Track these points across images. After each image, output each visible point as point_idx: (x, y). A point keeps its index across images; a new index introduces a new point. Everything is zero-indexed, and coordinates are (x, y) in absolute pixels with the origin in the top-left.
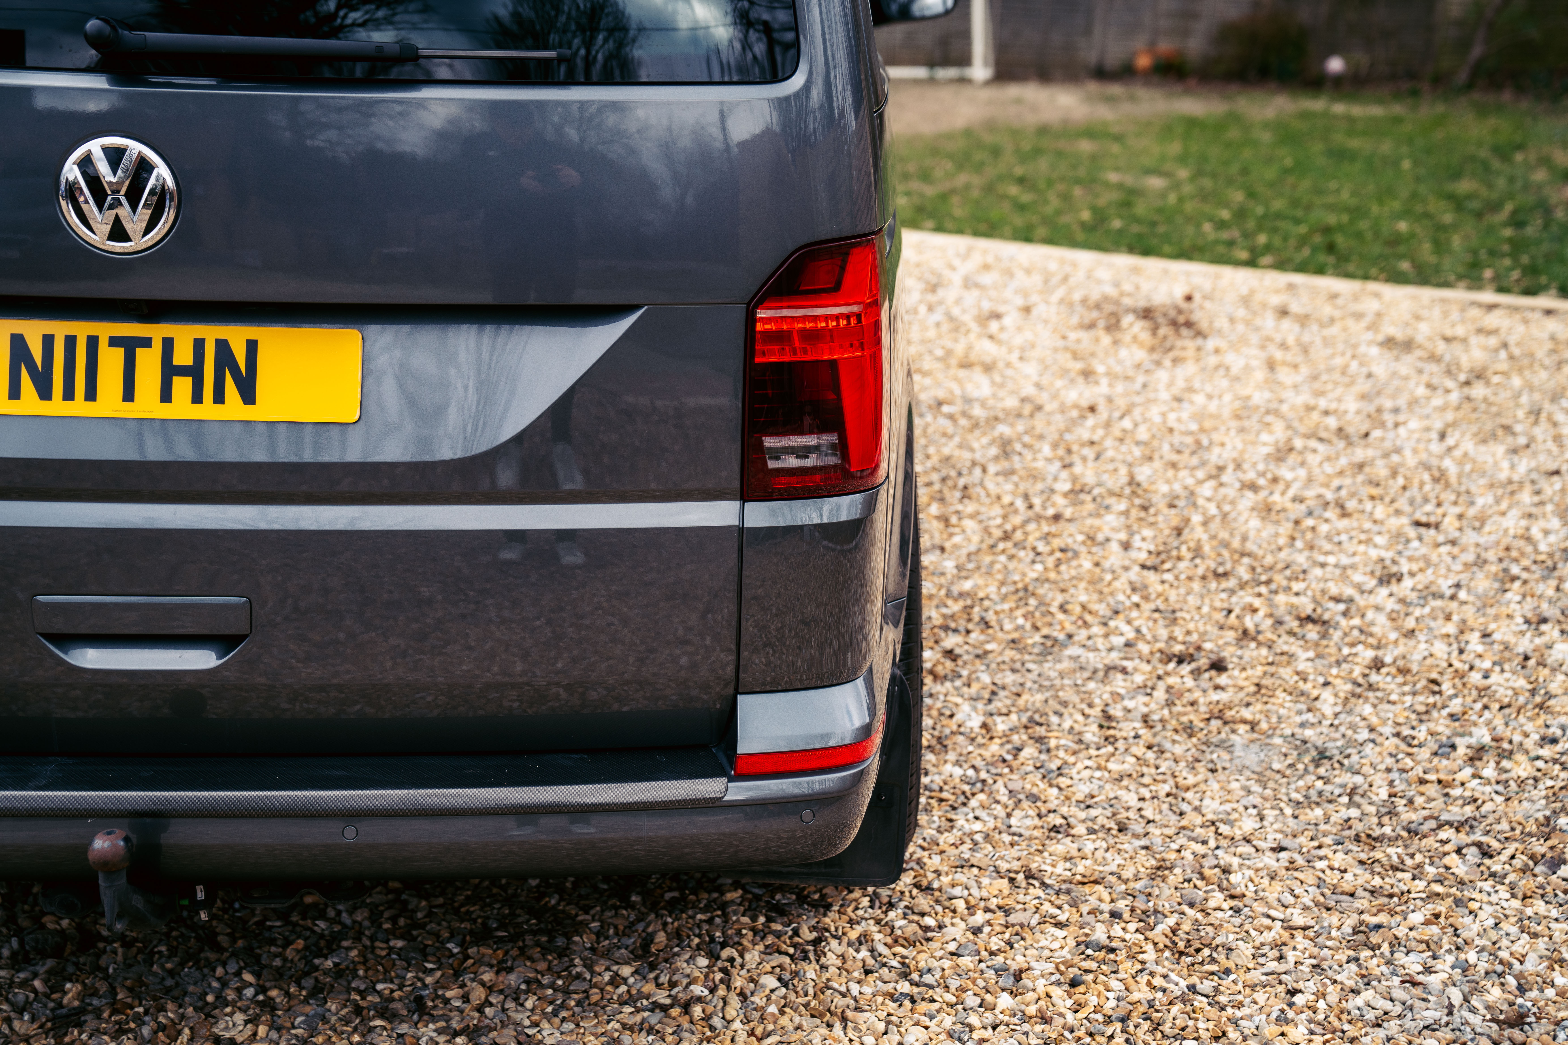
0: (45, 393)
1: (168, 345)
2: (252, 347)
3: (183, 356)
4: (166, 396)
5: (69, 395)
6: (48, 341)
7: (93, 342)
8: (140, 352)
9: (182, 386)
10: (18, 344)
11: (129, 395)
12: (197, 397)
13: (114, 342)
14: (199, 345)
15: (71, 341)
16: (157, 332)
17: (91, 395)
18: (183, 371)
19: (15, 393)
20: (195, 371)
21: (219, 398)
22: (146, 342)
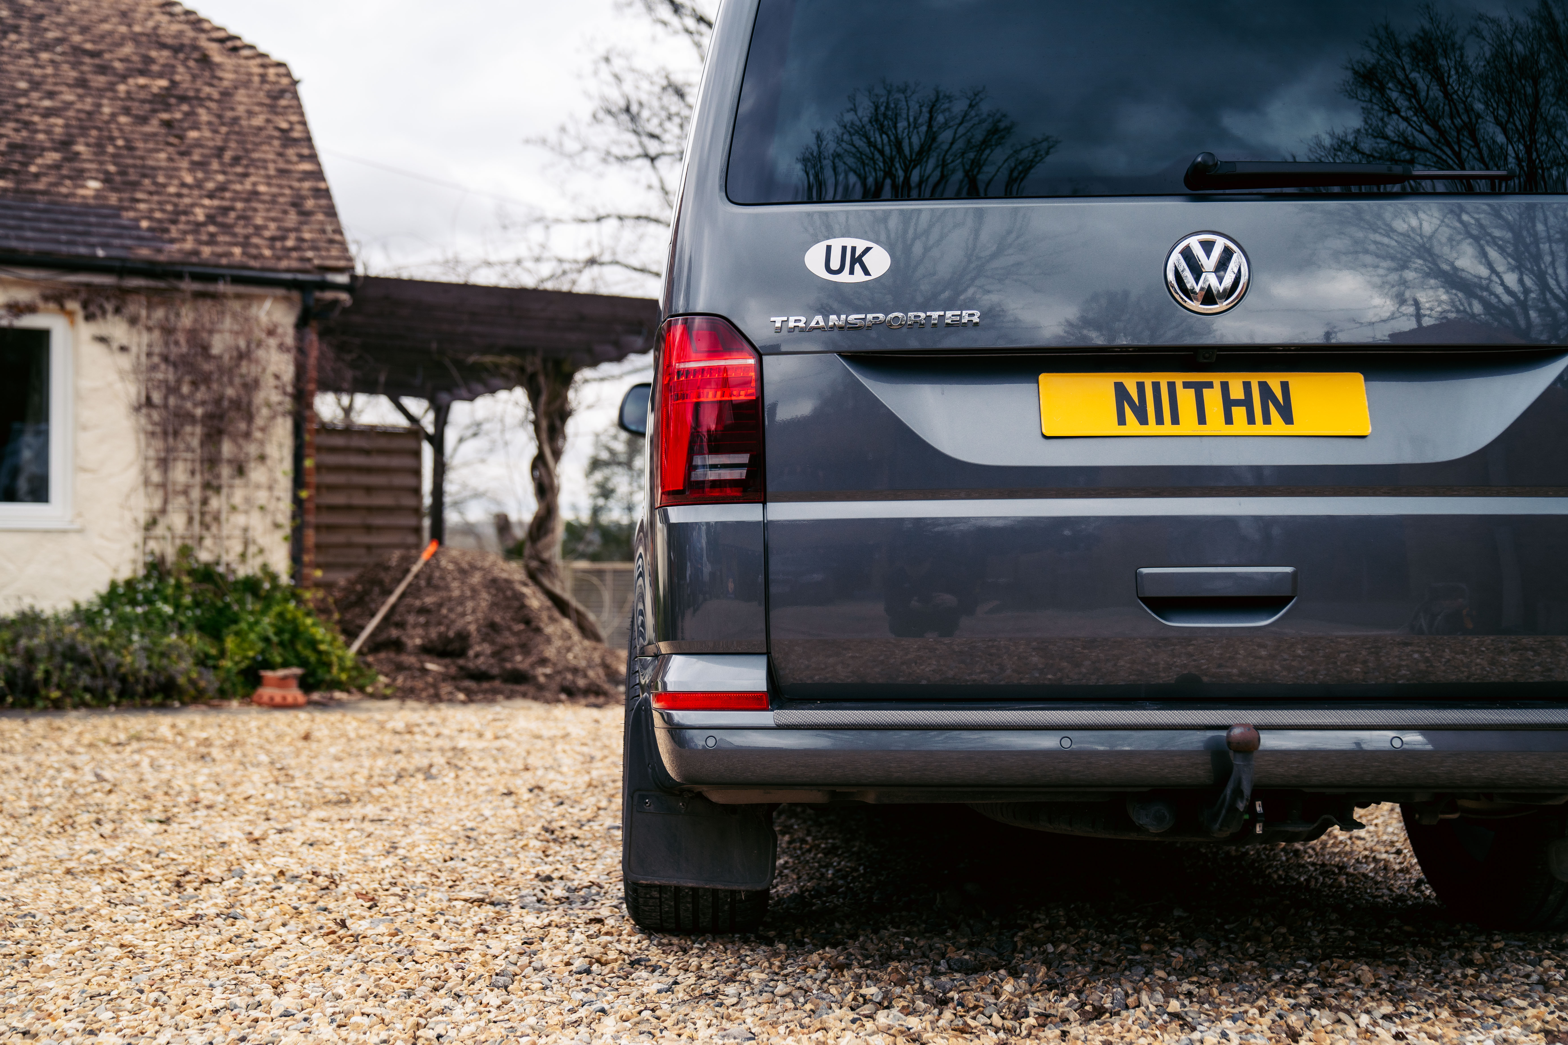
0: (1143, 420)
1: (1225, 387)
2: (1285, 386)
3: (1237, 393)
4: (1229, 420)
5: (1160, 421)
6: (1141, 386)
7: (1172, 386)
8: (1206, 392)
9: (1239, 413)
10: (1120, 389)
11: (1202, 420)
12: (1251, 420)
13: (1186, 385)
14: (1247, 386)
15: (1156, 386)
16: (1216, 379)
17: (1175, 420)
18: (1238, 403)
19: (1122, 421)
20: (1247, 402)
21: (1267, 420)
22: (1210, 385)
